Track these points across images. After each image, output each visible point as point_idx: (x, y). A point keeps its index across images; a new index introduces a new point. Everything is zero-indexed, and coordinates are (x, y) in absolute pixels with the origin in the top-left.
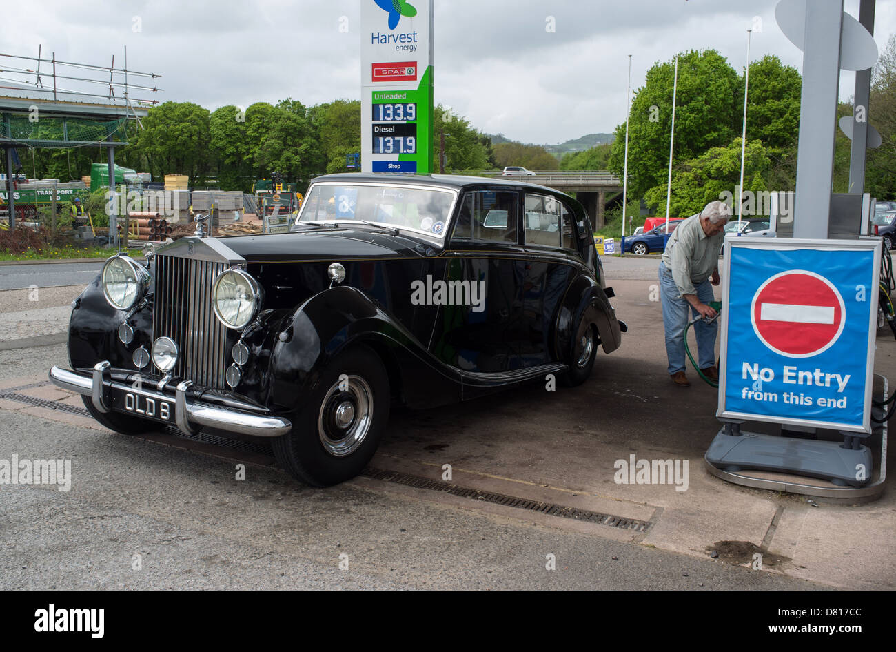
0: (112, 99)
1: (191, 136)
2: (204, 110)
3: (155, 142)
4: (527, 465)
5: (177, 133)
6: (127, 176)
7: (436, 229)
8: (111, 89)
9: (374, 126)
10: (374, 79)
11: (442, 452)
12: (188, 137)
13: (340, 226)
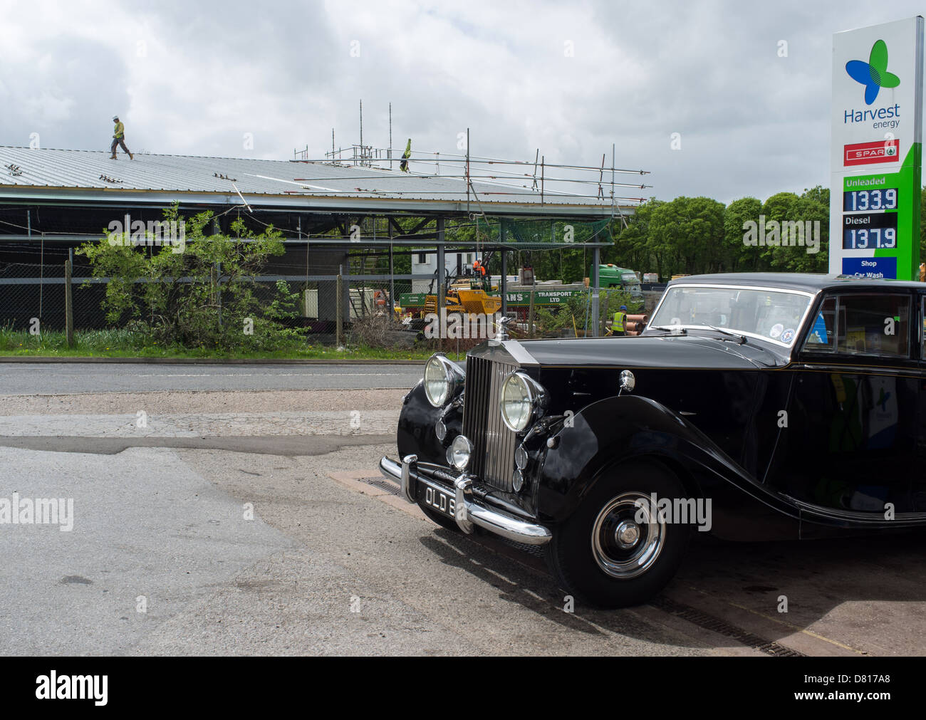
0: (601, 199)
1: (703, 232)
2: (719, 204)
3: (664, 240)
4: (859, 627)
5: (688, 230)
6: (626, 278)
7: (785, 337)
8: (601, 189)
9: (845, 217)
10: (847, 163)
11: (764, 595)
12: (699, 234)
13: (688, 331)
